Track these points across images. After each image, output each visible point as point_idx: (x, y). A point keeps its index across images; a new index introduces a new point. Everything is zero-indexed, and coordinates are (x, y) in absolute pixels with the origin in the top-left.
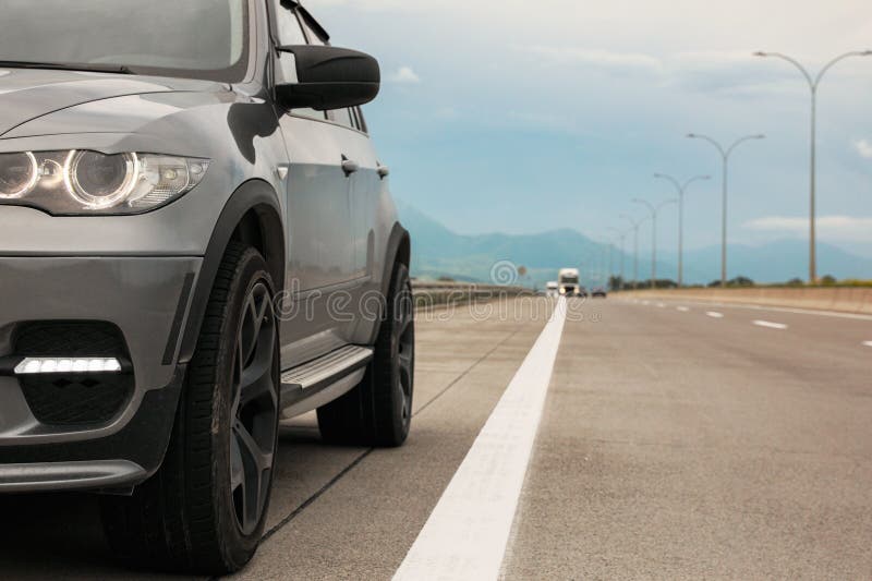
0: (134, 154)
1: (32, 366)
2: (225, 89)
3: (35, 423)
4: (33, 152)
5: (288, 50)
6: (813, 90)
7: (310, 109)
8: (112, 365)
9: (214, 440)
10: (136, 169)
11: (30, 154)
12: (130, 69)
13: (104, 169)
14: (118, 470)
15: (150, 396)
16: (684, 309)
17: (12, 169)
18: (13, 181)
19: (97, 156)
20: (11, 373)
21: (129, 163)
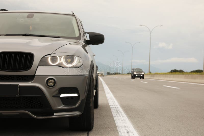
0: (76, 56)
1: (62, 95)
2: (79, 41)
3: (63, 106)
4: (58, 56)
5: (87, 33)
6: (151, 33)
7: (91, 45)
8: (76, 95)
9: (91, 107)
10: (76, 59)
11: (58, 57)
12: (60, 37)
13: (70, 58)
14: (77, 113)
15: (82, 100)
16: (125, 79)
17: (54, 59)
18: (54, 61)
19: (69, 56)
20: (60, 97)
21: (75, 57)
